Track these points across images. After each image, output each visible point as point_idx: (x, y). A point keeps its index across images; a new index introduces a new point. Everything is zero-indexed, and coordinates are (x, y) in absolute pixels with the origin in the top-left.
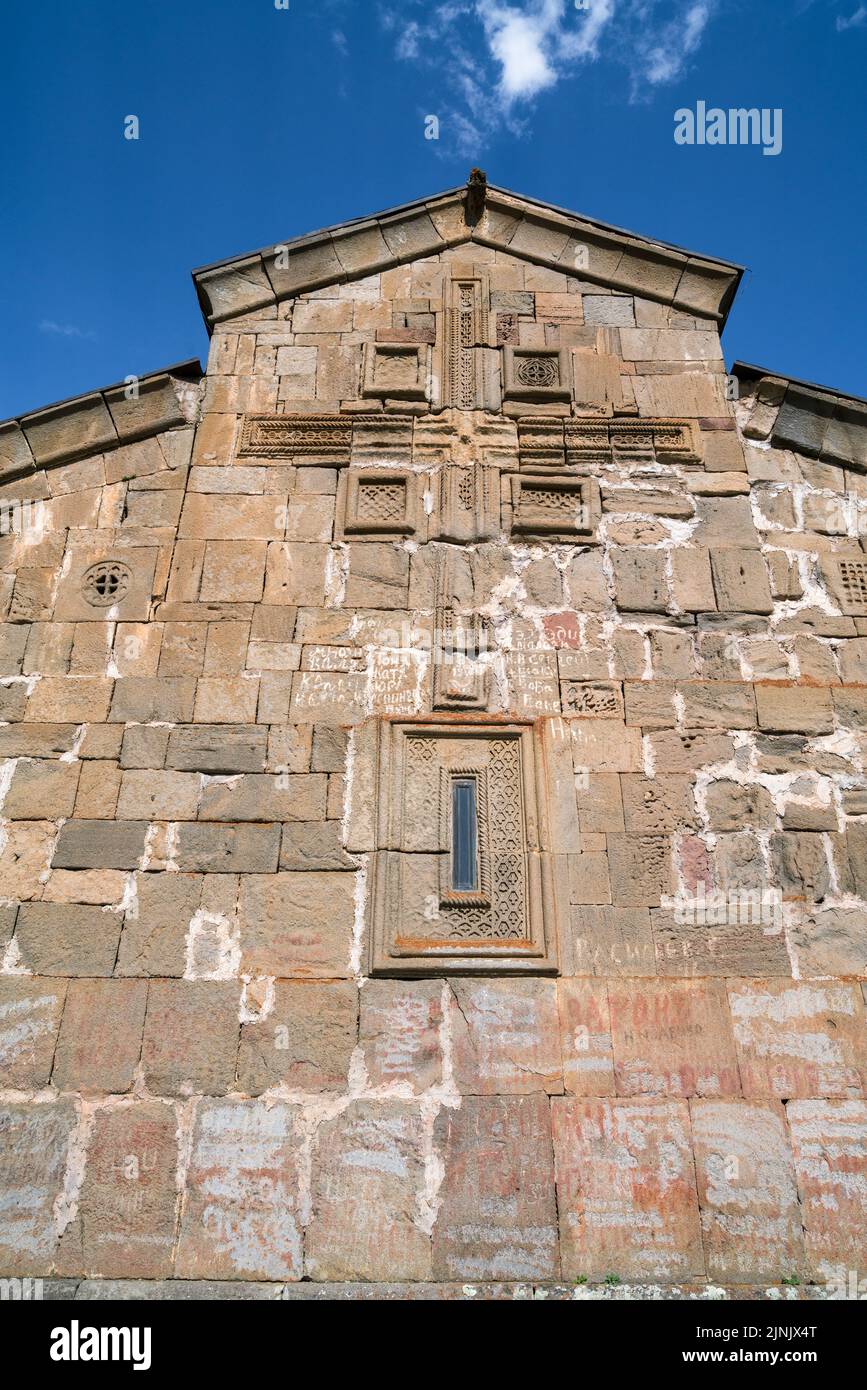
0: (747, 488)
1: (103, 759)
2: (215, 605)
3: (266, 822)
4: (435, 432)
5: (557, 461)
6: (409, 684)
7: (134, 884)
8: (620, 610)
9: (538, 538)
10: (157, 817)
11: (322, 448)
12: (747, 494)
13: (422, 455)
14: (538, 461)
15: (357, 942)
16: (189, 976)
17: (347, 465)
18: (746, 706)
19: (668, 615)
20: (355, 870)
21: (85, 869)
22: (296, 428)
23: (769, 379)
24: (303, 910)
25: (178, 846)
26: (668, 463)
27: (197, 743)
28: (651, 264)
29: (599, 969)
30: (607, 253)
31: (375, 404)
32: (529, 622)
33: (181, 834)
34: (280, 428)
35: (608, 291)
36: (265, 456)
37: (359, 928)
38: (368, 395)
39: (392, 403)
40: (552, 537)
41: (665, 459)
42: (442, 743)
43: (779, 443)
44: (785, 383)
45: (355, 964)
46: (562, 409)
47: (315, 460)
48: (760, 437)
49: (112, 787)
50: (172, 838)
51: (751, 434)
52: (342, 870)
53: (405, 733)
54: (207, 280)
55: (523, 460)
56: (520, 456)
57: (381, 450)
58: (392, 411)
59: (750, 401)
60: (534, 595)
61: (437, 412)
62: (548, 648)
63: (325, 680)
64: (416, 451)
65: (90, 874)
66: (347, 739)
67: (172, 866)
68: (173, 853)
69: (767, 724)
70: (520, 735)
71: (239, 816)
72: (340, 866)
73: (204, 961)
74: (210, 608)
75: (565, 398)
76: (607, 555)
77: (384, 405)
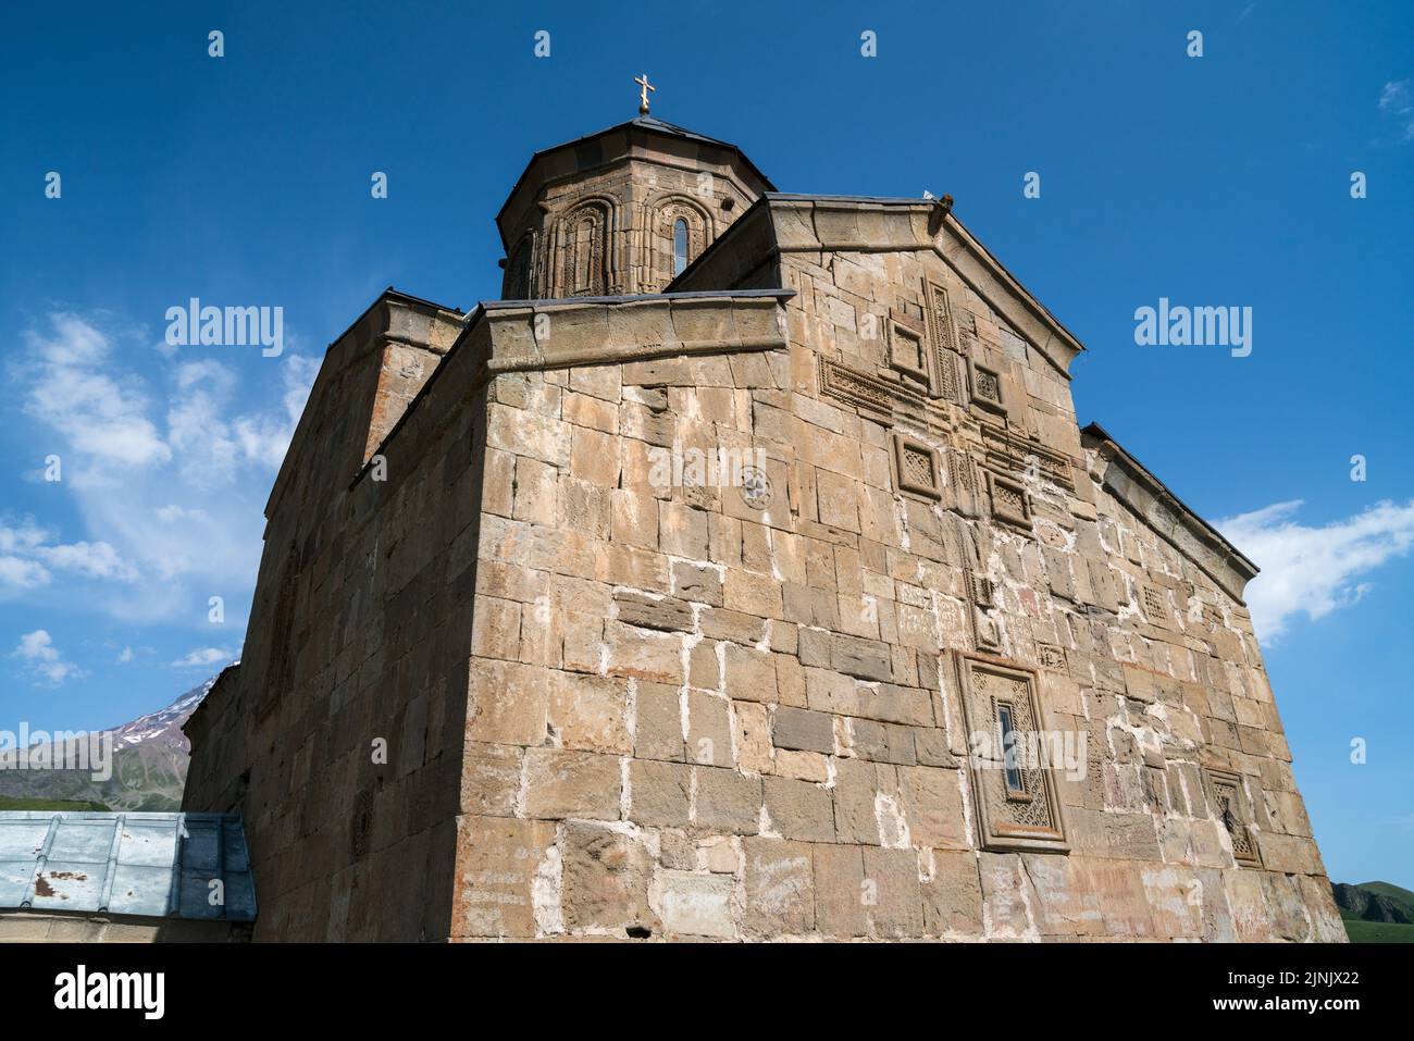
0: (1096, 518)
1: (787, 653)
2: (834, 530)
3: (901, 724)
4: (937, 416)
5: (1004, 464)
6: (959, 625)
7: (834, 767)
8: (1053, 593)
9: (1006, 526)
10: (836, 710)
11: (877, 406)
12: (1095, 521)
13: (934, 434)
14: (997, 462)
15: (968, 823)
16: (885, 845)
17: (890, 427)
18: (1121, 679)
19: (1073, 603)
20: (957, 768)
21: (797, 750)
22: (856, 380)
23: (1110, 443)
24: (936, 797)
25: (854, 738)
26: (1059, 486)
27: (847, 651)
28: (1035, 320)
29: (1085, 851)
30: (1011, 300)
31: (895, 376)
32: (1010, 591)
33: (855, 728)
34: (845, 377)
35: (1012, 331)
36: (839, 400)
37: (968, 813)
38: (894, 367)
39: (908, 380)
40: (1013, 527)
41: (1058, 483)
42: (990, 678)
43: (1108, 489)
44: (1118, 449)
45: (970, 841)
46: (1000, 422)
47: (872, 415)
48: (1098, 481)
49: (799, 680)
50: (850, 731)
51: (1094, 477)
52: (951, 768)
53: (973, 667)
54: (776, 208)
55: (989, 458)
56: (988, 454)
57: (911, 421)
58: (907, 387)
59: (1095, 453)
60: (1010, 571)
61: (934, 398)
62: (1025, 614)
63: (914, 613)
64: (931, 430)
65: (802, 754)
66: (937, 664)
67: (853, 754)
68: (852, 743)
69: (1131, 694)
70: (1029, 679)
71: (886, 718)
72: (949, 764)
73: (891, 834)
74: (830, 532)
75: (1003, 414)
76: (1039, 549)
77: (902, 379)
